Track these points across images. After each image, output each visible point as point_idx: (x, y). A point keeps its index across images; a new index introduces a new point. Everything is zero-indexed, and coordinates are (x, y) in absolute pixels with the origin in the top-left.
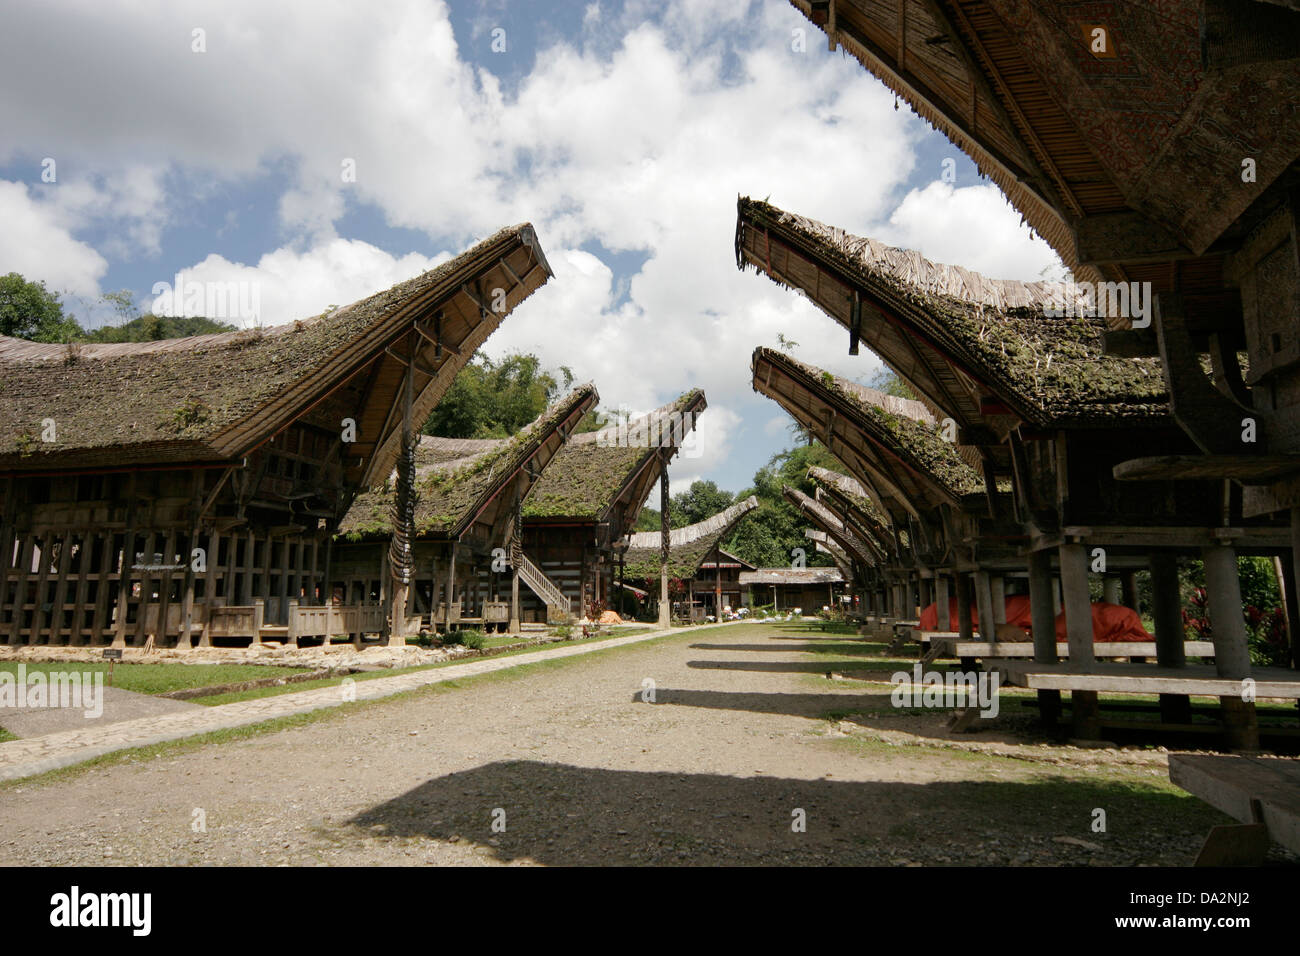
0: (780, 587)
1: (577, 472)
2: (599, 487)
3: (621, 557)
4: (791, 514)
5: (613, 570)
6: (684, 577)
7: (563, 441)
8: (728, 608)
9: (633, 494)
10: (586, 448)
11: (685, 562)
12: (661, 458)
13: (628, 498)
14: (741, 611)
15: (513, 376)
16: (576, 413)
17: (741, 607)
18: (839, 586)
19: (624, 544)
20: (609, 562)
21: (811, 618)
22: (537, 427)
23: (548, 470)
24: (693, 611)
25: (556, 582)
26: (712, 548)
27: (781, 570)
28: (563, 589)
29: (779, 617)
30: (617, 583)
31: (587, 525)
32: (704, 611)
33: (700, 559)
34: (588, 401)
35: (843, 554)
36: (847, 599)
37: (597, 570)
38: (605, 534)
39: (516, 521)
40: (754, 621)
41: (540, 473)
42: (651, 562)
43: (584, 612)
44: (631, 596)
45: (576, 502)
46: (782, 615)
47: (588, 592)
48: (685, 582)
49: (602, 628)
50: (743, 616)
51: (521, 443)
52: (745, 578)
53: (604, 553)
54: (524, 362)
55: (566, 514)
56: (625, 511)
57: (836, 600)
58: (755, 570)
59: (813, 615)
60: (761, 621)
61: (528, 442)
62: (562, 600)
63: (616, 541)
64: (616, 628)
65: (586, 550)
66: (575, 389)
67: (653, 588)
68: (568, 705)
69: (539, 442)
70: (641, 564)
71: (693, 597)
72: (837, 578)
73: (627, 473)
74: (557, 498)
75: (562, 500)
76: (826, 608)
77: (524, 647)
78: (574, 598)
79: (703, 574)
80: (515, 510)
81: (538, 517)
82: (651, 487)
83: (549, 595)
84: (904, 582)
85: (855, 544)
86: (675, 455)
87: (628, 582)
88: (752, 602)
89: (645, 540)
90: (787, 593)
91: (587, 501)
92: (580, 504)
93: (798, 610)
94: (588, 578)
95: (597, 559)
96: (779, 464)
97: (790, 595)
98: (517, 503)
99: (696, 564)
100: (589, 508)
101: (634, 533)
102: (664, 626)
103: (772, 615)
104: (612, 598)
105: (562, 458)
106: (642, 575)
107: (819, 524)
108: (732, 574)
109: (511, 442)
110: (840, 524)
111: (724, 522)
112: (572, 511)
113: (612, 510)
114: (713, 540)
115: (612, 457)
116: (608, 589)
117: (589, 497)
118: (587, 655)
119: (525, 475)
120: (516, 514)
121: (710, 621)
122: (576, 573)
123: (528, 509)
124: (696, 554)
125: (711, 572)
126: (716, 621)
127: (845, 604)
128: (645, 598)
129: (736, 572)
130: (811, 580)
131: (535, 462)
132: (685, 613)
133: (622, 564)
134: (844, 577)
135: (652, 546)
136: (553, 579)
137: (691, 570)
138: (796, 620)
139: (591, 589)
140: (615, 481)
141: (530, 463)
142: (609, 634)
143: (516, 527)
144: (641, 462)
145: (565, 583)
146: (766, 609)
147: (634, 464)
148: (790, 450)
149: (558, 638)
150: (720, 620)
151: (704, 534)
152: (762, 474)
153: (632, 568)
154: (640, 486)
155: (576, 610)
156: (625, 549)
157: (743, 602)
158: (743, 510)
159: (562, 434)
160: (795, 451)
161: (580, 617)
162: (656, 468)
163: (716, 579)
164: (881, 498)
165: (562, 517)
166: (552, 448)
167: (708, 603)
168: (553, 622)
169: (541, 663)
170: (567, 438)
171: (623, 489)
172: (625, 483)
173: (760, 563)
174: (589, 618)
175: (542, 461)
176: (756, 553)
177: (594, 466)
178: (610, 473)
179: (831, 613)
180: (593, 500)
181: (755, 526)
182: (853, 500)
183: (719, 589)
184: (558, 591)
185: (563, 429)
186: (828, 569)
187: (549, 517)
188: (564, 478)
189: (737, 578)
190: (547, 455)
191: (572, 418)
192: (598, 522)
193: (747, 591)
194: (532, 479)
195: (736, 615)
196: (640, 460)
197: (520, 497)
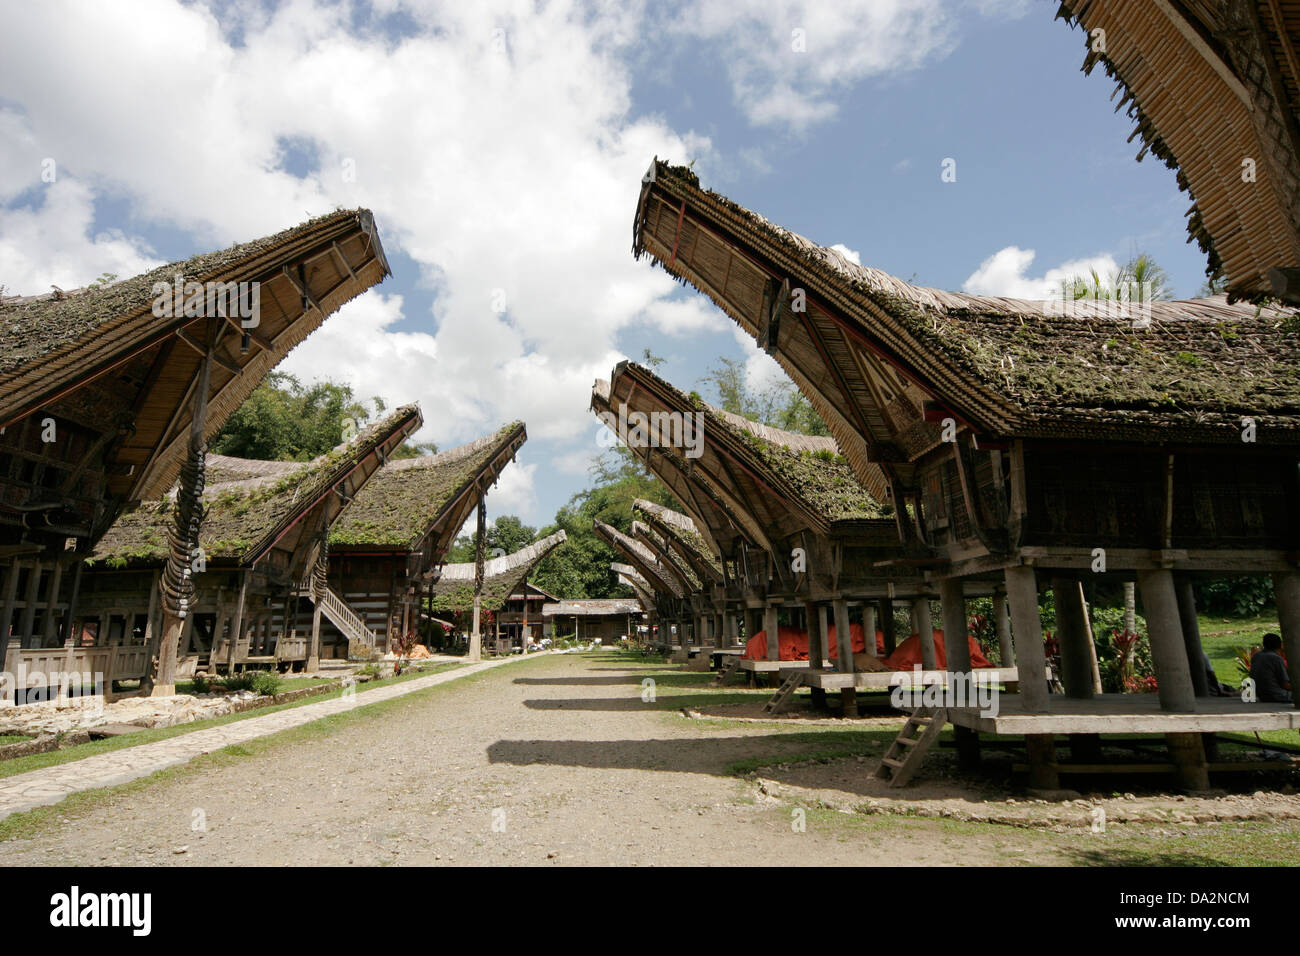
0: (581, 618)
1: (390, 499)
2: (415, 516)
3: (431, 588)
4: (587, 549)
5: (422, 602)
6: (492, 608)
7: (381, 463)
8: (531, 639)
9: (447, 524)
10: (401, 475)
11: (493, 594)
12: (479, 487)
13: (442, 528)
14: (543, 641)
15: (321, 405)
16: (397, 434)
17: (543, 638)
18: (637, 617)
19: (435, 575)
20: (419, 594)
21: (610, 648)
22: (354, 446)
23: (359, 496)
24: (499, 642)
25: (361, 615)
26: (520, 580)
27: (583, 602)
28: (368, 622)
29: (581, 647)
30: (424, 616)
31: (398, 554)
32: (510, 643)
33: (509, 591)
34: (411, 422)
35: (647, 586)
36: (645, 628)
37: (407, 602)
38: (417, 564)
39: (322, 548)
40: (557, 651)
41: (352, 496)
42: (459, 593)
43: (389, 646)
44: (439, 629)
45: (388, 530)
46: (584, 645)
47: (395, 625)
48: (494, 613)
49: (413, 664)
50: (546, 647)
51: (334, 462)
52: (548, 610)
53: (416, 584)
54: (335, 391)
55: (377, 542)
56: (437, 542)
57: (634, 630)
58: (558, 602)
59: (612, 645)
60: (565, 651)
61: (342, 461)
62: (366, 634)
63: (427, 571)
64: (426, 663)
65: (395, 582)
66: (398, 409)
67: (463, 621)
68: (408, 776)
69: (355, 462)
70: (449, 596)
71: (500, 628)
72: (636, 609)
73: (444, 501)
74: (366, 525)
75: (373, 527)
76: (624, 638)
77: (327, 690)
78: (380, 632)
79: (511, 605)
80: (321, 536)
81: (344, 544)
82: (466, 518)
83: (352, 629)
84: (719, 612)
85: (665, 576)
86: (493, 486)
87: (435, 614)
88: (554, 633)
89: (458, 572)
90: (587, 623)
91: (400, 529)
92: (392, 533)
93: (598, 640)
94: (396, 610)
95: (408, 589)
96: (578, 503)
97: (591, 626)
98: (324, 528)
99: (504, 596)
100: (402, 537)
101: (446, 564)
102: (475, 661)
103: (575, 645)
104: (419, 631)
105: (376, 484)
106: (449, 607)
107: (628, 557)
108: (536, 606)
109: (322, 461)
110: (652, 557)
111: (533, 555)
112: (383, 539)
113: (426, 540)
114: (522, 573)
115: (429, 485)
116: (416, 621)
117: (403, 525)
118: (407, 697)
119: (335, 498)
120: (323, 540)
121: (514, 652)
122: (384, 605)
123: (334, 537)
124: (505, 585)
125: (517, 605)
126: (521, 652)
127: (642, 633)
128: (452, 630)
129: (541, 603)
130: (612, 611)
131: (347, 484)
132: (491, 645)
133: (431, 595)
134: (643, 607)
135: (460, 577)
136: (357, 611)
137: (500, 602)
138: (597, 649)
139: (398, 622)
140: (431, 510)
141: (342, 485)
142: (420, 670)
143: (322, 553)
144: (459, 491)
145: (371, 615)
146: (567, 639)
147: (452, 492)
148: (589, 490)
149: (365, 677)
150: (525, 651)
151: (512, 566)
152: (563, 513)
153: (441, 602)
154: (454, 517)
155: (382, 644)
156: (435, 580)
157: (545, 633)
158: (552, 544)
159: (380, 455)
160: (595, 491)
161: (385, 652)
162: (473, 499)
163: (522, 610)
164: (711, 530)
165: (371, 546)
166: (368, 470)
167: (513, 634)
168: (355, 657)
169: (354, 710)
170: (385, 460)
171: (438, 518)
172: (441, 511)
173: (561, 594)
174: (395, 651)
175: (356, 483)
176: (558, 586)
177: (409, 493)
178: (426, 501)
179: (629, 642)
180: (407, 529)
181: (558, 559)
182: (676, 532)
183: (525, 621)
184: (362, 624)
185: (382, 449)
186: (629, 601)
187: (357, 544)
188: (376, 505)
189: (541, 610)
190: (362, 477)
191: (392, 439)
192: (410, 551)
193: (549, 622)
194: (343, 502)
195: (540, 646)
196: (458, 489)
197: (328, 521)
